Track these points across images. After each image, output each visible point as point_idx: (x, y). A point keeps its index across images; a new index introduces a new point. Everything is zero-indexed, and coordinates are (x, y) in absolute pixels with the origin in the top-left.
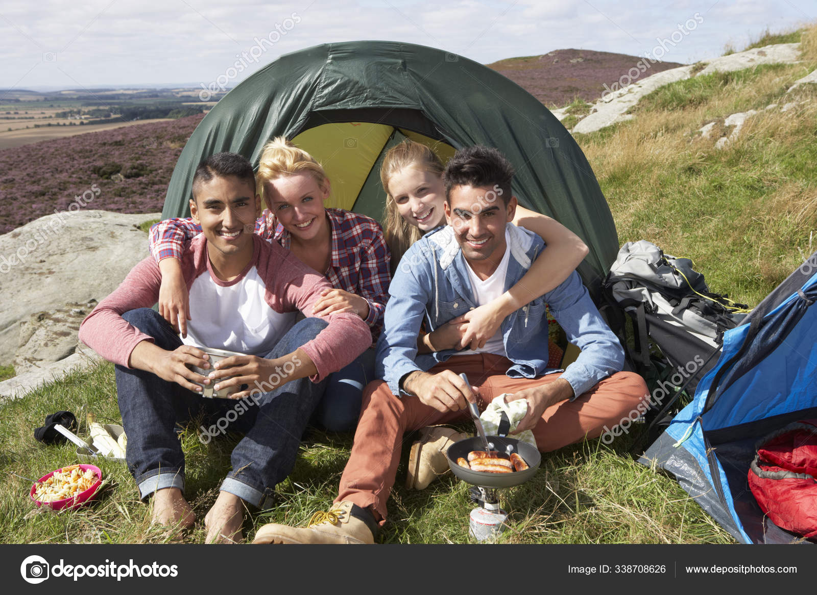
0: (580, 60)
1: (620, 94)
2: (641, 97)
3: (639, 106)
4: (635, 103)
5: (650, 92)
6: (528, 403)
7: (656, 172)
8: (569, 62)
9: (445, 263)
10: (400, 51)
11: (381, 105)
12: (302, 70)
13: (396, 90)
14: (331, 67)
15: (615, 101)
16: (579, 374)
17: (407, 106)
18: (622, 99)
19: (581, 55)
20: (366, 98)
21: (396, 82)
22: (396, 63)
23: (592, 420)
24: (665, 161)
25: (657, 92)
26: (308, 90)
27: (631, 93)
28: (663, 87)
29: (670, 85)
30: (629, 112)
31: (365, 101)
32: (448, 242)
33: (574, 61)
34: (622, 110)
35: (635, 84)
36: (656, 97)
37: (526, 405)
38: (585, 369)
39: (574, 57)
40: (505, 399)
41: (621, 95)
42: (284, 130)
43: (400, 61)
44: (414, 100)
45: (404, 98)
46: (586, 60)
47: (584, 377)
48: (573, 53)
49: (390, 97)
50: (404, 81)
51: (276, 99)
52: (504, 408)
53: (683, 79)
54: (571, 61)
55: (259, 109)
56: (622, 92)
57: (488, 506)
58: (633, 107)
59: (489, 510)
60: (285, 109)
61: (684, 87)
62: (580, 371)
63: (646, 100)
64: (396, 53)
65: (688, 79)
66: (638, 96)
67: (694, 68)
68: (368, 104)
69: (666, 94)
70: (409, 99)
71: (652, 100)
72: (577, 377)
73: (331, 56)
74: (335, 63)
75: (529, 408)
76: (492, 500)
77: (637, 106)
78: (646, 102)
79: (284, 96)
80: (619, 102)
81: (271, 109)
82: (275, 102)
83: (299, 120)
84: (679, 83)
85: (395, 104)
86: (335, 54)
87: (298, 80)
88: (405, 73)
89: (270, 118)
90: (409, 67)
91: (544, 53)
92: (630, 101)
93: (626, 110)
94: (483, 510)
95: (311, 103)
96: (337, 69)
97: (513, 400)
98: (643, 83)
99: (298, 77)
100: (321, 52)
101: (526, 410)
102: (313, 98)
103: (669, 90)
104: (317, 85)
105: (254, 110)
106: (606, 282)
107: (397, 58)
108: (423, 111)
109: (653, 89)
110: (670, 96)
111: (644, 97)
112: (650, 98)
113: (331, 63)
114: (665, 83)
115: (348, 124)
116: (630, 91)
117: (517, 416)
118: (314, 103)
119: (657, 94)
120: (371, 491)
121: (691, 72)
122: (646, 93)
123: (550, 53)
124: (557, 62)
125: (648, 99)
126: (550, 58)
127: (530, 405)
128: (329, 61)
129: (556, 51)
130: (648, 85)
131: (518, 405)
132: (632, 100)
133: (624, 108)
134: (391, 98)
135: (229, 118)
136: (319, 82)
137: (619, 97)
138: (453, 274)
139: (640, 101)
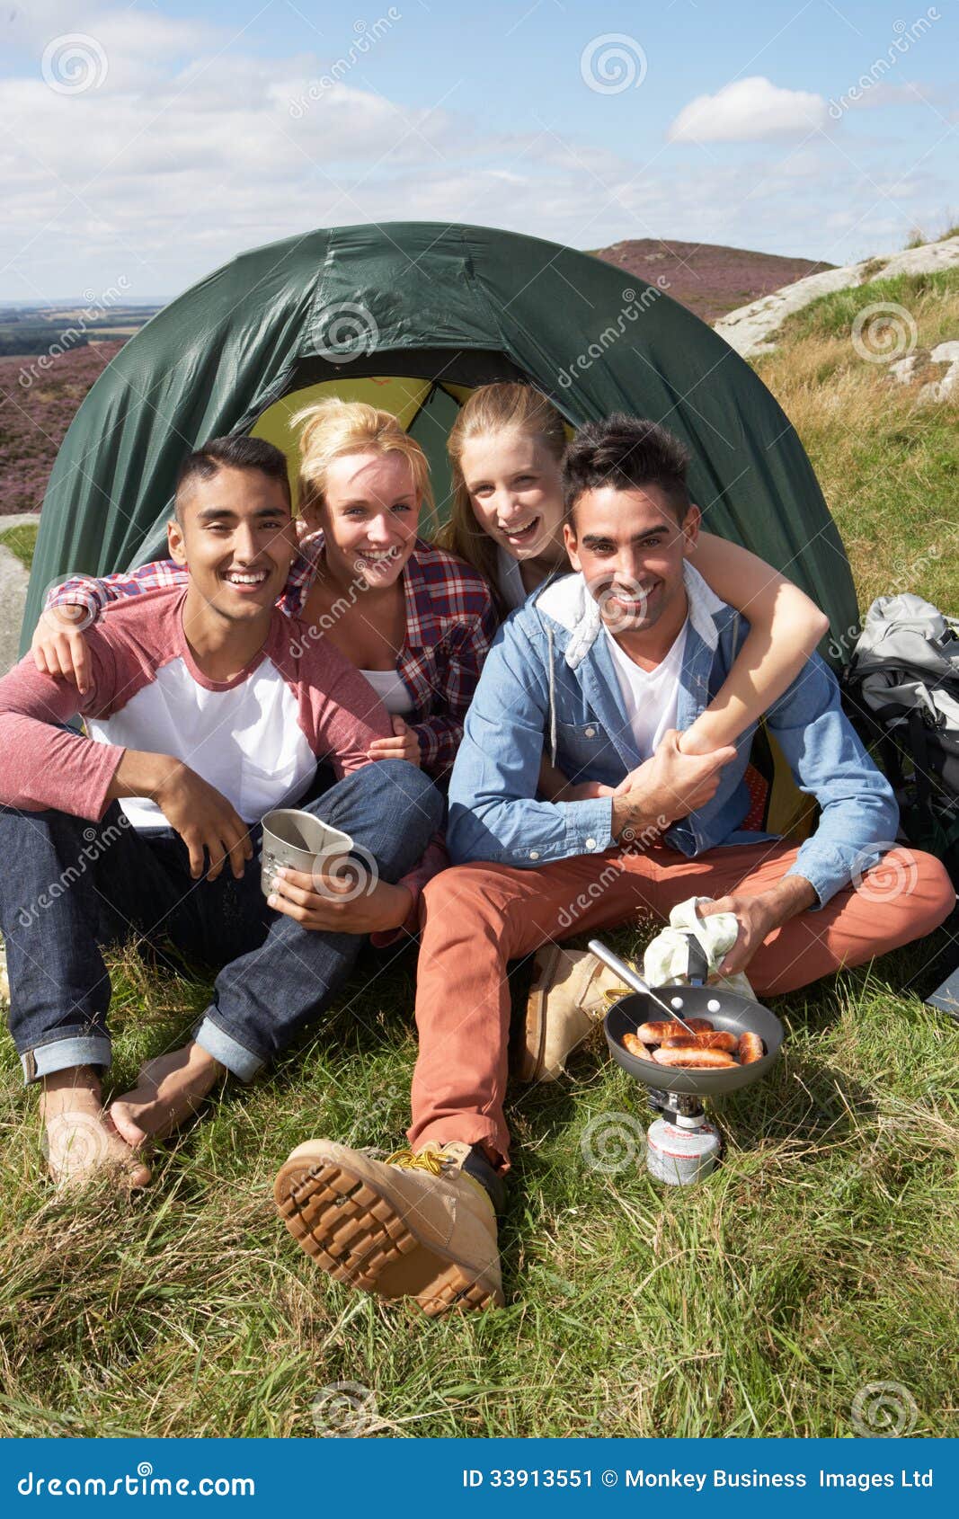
0: (659, 256)
1: (753, 311)
2: (786, 315)
3: (784, 331)
4: (776, 325)
5: (799, 308)
6: (739, 922)
7: (849, 444)
8: (643, 259)
9: (575, 657)
10: (463, 241)
11: (430, 344)
12: (277, 281)
13: (456, 315)
14: (333, 274)
15: (745, 323)
16: (828, 865)
17: (477, 345)
18: (754, 319)
19: (661, 248)
20: (401, 332)
21: (455, 299)
22: (457, 263)
23: (851, 941)
24: (859, 424)
25: (810, 308)
26: (292, 317)
27: (769, 309)
28: (820, 300)
29: (831, 296)
30: (768, 340)
31: (398, 336)
32: (578, 617)
33: (650, 258)
34: (756, 336)
35: (776, 295)
36: (812, 316)
37: (736, 925)
38: (838, 856)
39: (650, 252)
40: (697, 910)
41: (754, 313)
42: (254, 392)
43: (463, 260)
44: (490, 334)
45: (473, 331)
46: (669, 256)
47: (838, 872)
48: (650, 245)
49: (445, 327)
50: (471, 299)
51: (230, 338)
52: (695, 928)
53: (851, 286)
54: (647, 258)
55: (201, 355)
56: (755, 308)
57: (683, 1121)
58: (774, 331)
59: (685, 1129)
60: (249, 355)
61: (855, 298)
62: (829, 860)
63: (795, 321)
64: (455, 245)
65: (860, 286)
66: (782, 315)
67: (866, 268)
68: (405, 342)
69: (826, 312)
70: (481, 333)
71: (804, 321)
72: (825, 873)
73: (333, 253)
74: (340, 265)
75: (741, 931)
76: (691, 1109)
77: (780, 331)
78: (793, 324)
79: (246, 332)
80: (751, 323)
81: (224, 357)
82: (229, 343)
83: (279, 373)
84: (846, 292)
85: (455, 340)
86: (339, 248)
87: (270, 301)
88: (471, 282)
89: (223, 373)
90: (478, 271)
91: (605, 246)
92: (768, 322)
93: (762, 336)
94: (673, 1127)
95: (298, 341)
96: (342, 276)
97: (711, 913)
98: (788, 292)
99: (269, 294)
100: (315, 245)
101: (736, 934)
102: (302, 333)
103: (831, 305)
104: (307, 309)
105: (192, 358)
106: (850, 676)
107: (456, 253)
108: (507, 353)
109: (805, 302)
110: (832, 313)
111: (791, 316)
112: (800, 316)
113: (333, 266)
114: (823, 292)
115: (367, 380)
116: (767, 307)
117: (721, 945)
118: (303, 342)
119: (811, 309)
120: (475, 1108)
121: (862, 276)
122: (793, 310)
123: (616, 245)
124: (625, 259)
125: (798, 319)
126: (613, 254)
127: (743, 924)
128: (329, 262)
129: (624, 242)
130: (795, 295)
131: (721, 924)
132: (772, 320)
133: (760, 332)
134: (446, 331)
135: (146, 375)
136: (312, 303)
137: (750, 316)
138: (589, 675)
139: (785, 321)
